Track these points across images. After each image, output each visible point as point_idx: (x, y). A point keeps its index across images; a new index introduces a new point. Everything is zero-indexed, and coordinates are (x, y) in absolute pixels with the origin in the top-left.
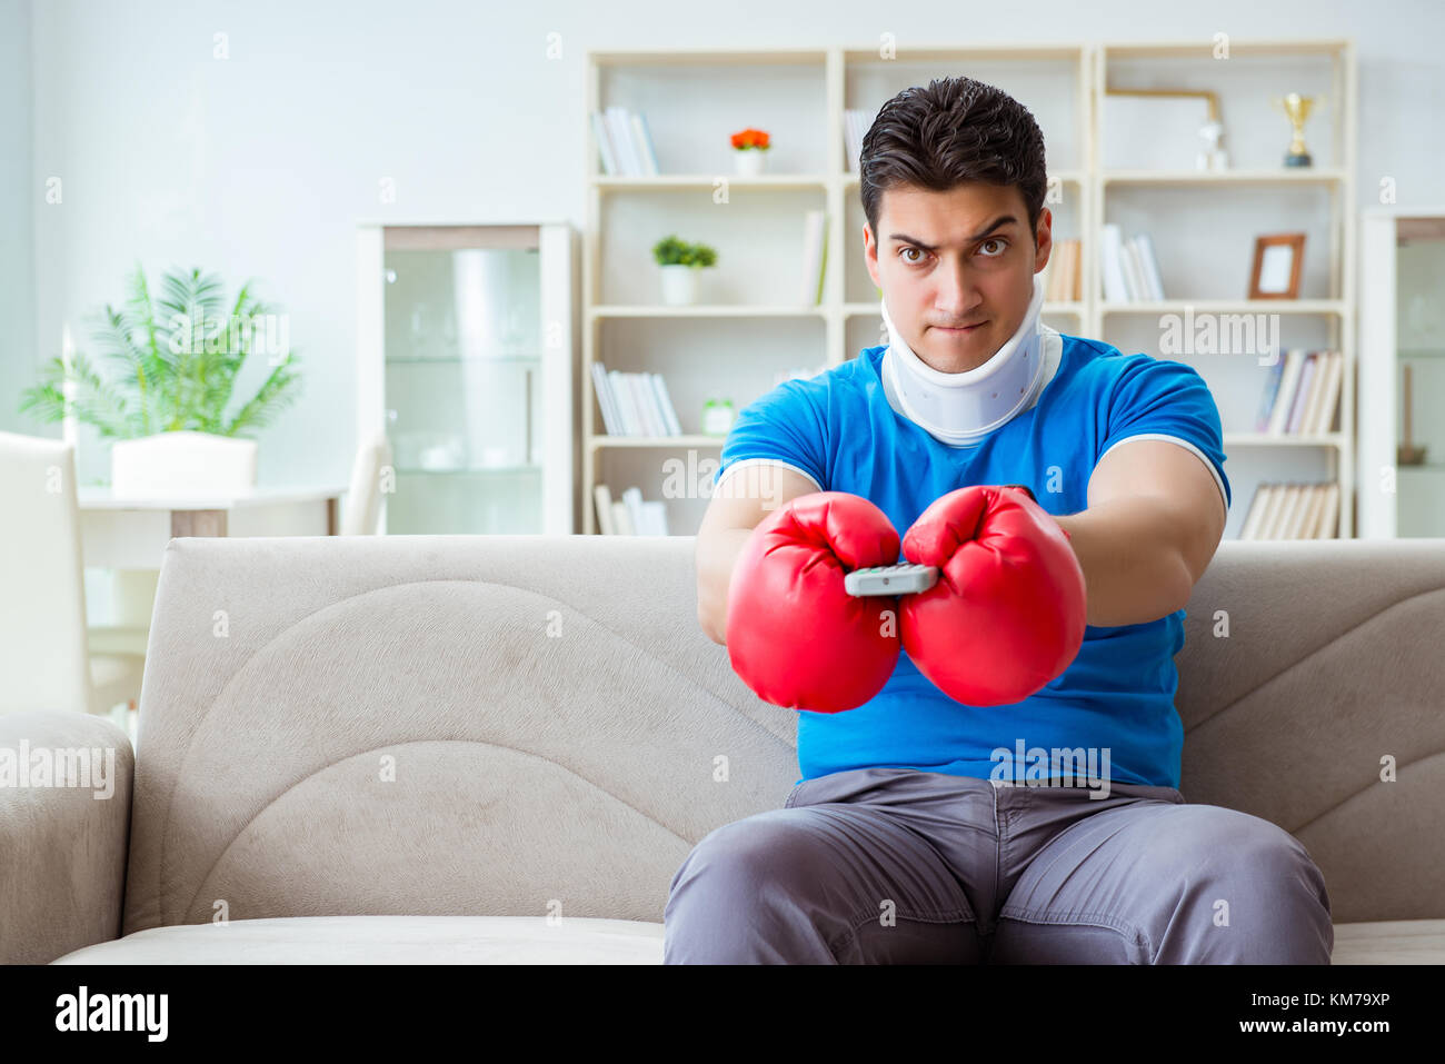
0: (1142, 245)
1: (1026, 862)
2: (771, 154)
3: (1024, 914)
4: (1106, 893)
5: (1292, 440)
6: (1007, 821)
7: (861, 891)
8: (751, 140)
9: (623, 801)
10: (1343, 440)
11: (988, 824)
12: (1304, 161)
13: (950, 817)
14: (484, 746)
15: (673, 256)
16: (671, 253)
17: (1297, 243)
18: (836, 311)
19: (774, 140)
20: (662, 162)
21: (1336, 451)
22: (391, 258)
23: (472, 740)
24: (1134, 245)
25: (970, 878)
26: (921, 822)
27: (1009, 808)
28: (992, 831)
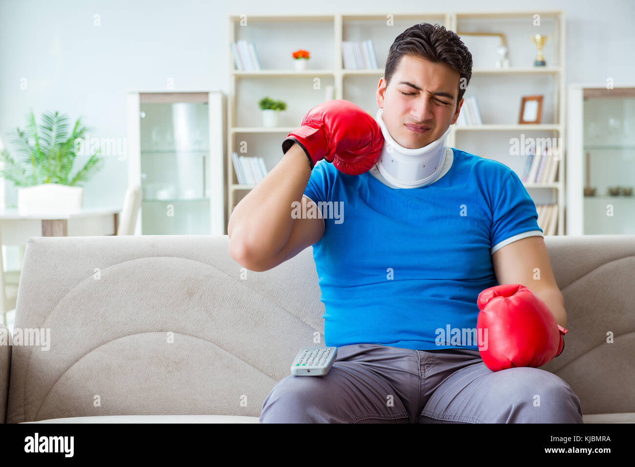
0: (472, 101)
2: (311, 61)
3: (432, 415)
5: (538, 185)
6: (424, 370)
7: (354, 407)
8: (302, 55)
9: (243, 360)
10: (560, 185)
11: (416, 371)
12: (543, 63)
13: (398, 368)
15: (268, 106)
16: (266, 104)
17: (540, 99)
19: (312, 55)
20: (263, 64)
21: (557, 190)
22: (143, 107)
23: (171, 332)
24: (469, 101)
25: (406, 396)
26: (383, 370)
27: (426, 364)
28: (417, 374)
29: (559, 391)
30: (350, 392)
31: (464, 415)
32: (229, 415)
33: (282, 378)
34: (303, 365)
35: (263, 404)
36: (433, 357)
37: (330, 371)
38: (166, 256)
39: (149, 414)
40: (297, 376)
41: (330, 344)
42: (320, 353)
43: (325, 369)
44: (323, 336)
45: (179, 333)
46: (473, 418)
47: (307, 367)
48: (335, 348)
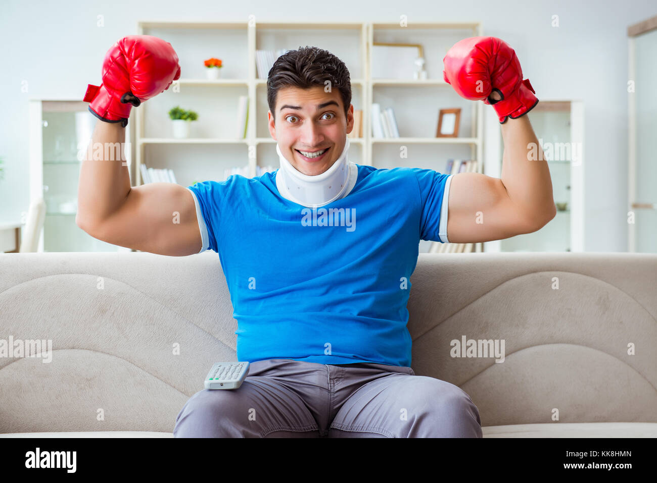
0: (390, 113)
1: (342, 403)
2: (223, 69)
3: (341, 427)
4: (380, 418)
6: (334, 384)
7: (266, 420)
8: (212, 63)
9: (155, 377)
11: (325, 385)
13: (309, 382)
14: (88, 352)
15: (178, 116)
16: (177, 114)
17: (458, 112)
18: (252, 142)
19: (224, 63)
22: (45, 116)
23: (83, 349)
24: (386, 112)
25: (317, 410)
26: (295, 384)
27: (335, 378)
28: (327, 388)
29: (459, 401)
30: (262, 405)
31: (371, 426)
32: (141, 431)
33: (194, 393)
34: (216, 379)
35: (177, 418)
36: (342, 371)
37: (242, 385)
38: (77, 273)
39: (60, 431)
40: (210, 390)
41: (242, 359)
42: (233, 368)
43: (238, 383)
44: (235, 352)
45: (91, 350)
46: (379, 428)
47: (220, 381)
48: (248, 362)
